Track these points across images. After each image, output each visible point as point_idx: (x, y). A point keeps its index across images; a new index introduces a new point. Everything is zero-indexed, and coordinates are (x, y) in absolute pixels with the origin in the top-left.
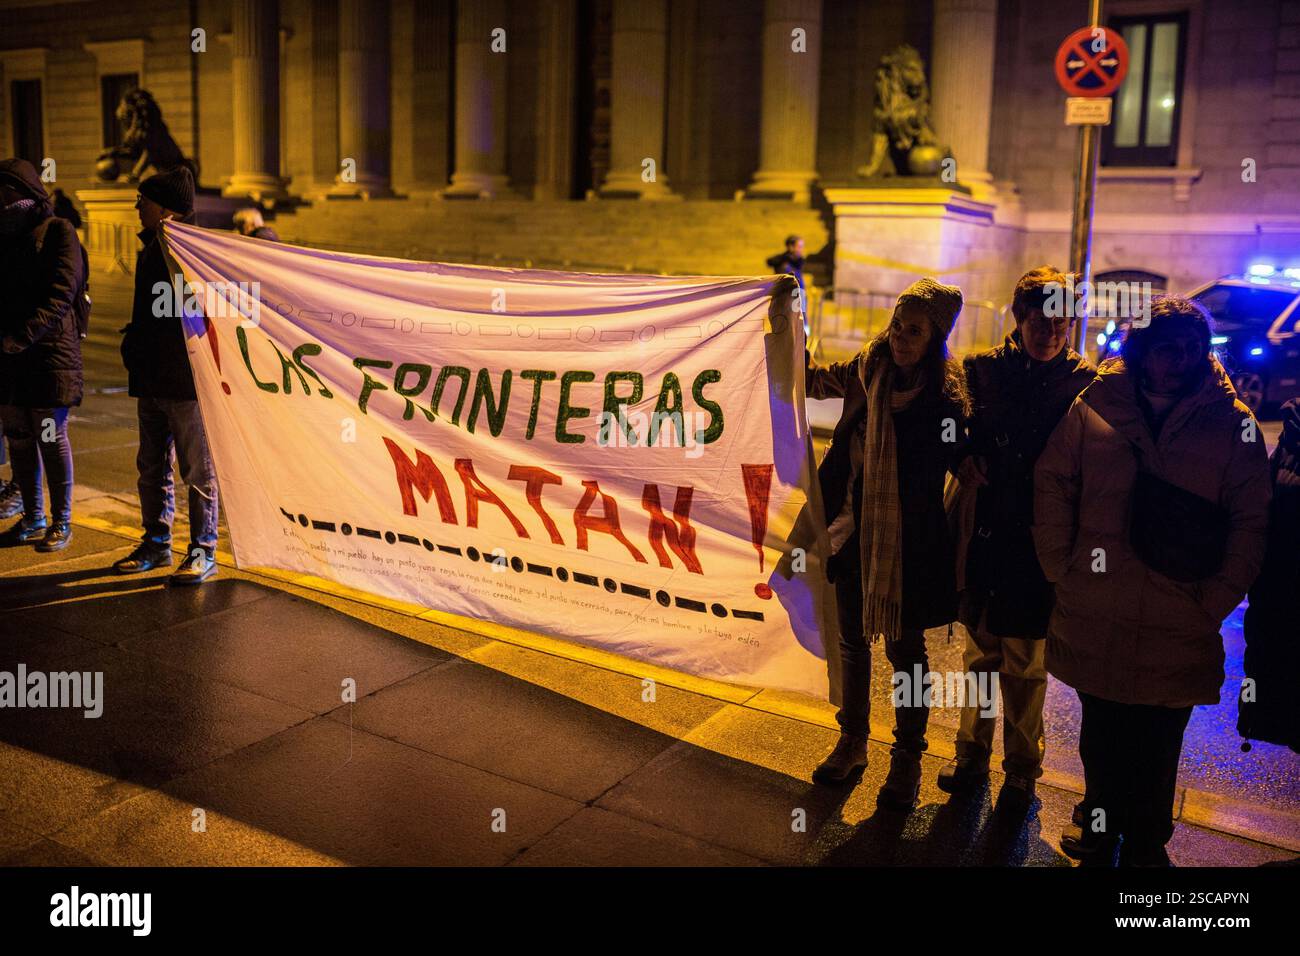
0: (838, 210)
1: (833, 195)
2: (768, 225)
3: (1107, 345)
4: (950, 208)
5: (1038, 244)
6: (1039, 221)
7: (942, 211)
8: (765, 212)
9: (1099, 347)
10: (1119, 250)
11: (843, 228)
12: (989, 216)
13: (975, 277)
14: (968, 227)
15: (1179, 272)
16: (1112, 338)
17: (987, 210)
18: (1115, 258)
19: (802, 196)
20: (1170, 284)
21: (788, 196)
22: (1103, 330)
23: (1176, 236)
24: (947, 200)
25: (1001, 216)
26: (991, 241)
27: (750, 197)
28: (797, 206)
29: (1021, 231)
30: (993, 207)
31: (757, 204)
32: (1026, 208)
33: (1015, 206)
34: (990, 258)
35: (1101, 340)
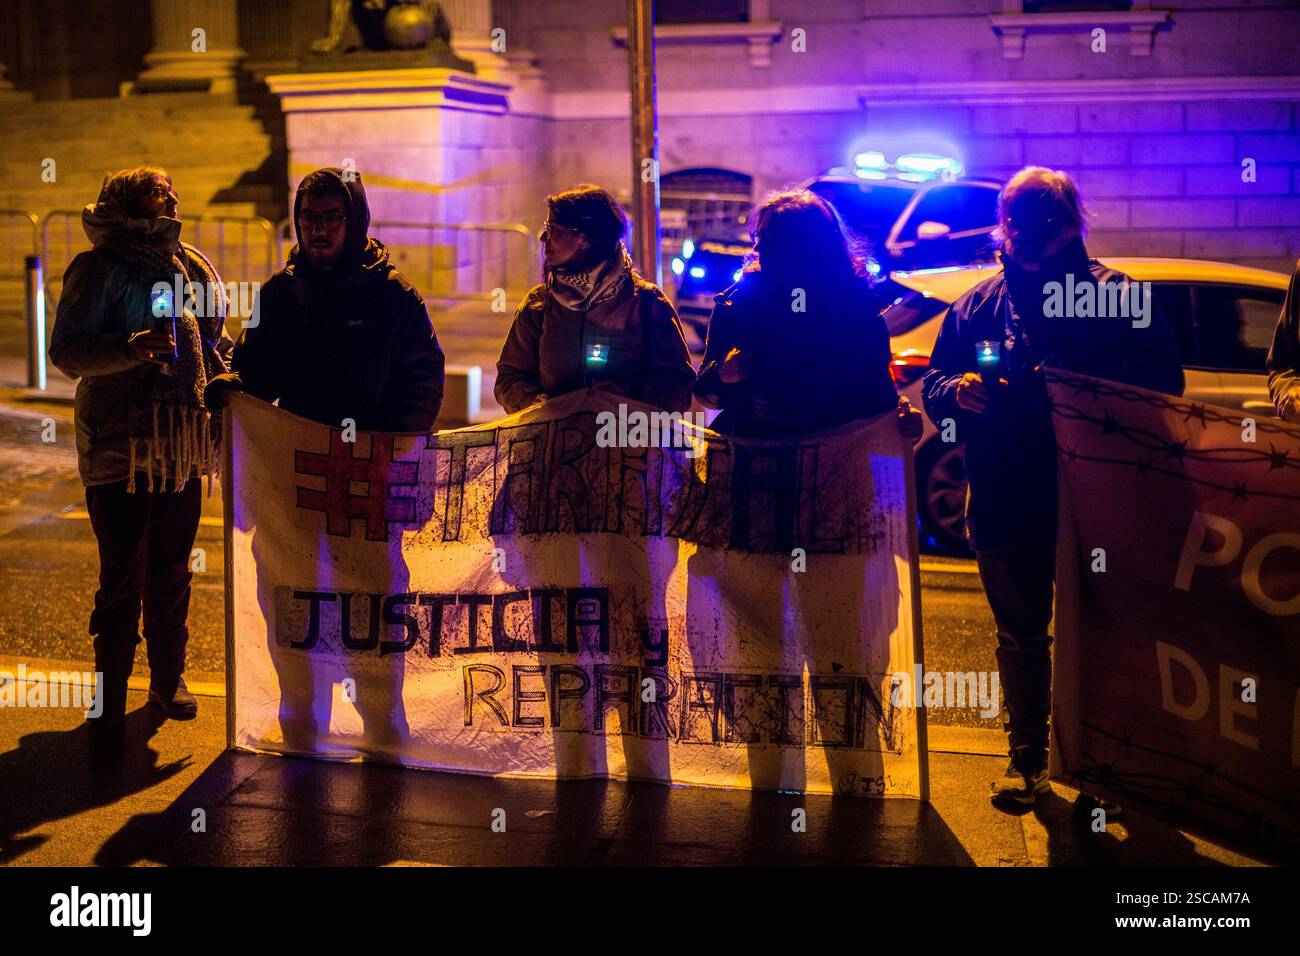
0: (288, 104)
1: (278, 83)
2: (176, 131)
3: (686, 274)
4: (449, 93)
5: (571, 138)
6: (571, 106)
7: (439, 98)
8: (169, 112)
9: (675, 278)
10: (683, 141)
11: (298, 131)
12: (501, 101)
13: (491, 190)
14: (475, 121)
15: (766, 169)
16: (690, 263)
17: (500, 93)
18: (678, 153)
19: (223, 86)
20: (757, 186)
21: (203, 86)
22: (679, 255)
23: (758, 117)
24: (446, 83)
25: (518, 100)
26: (507, 139)
27: (143, 90)
28: (218, 100)
29: (548, 120)
30: (507, 88)
31: (154, 101)
32: (551, 86)
33: (535, 84)
34: (509, 163)
35: (678, 267)
